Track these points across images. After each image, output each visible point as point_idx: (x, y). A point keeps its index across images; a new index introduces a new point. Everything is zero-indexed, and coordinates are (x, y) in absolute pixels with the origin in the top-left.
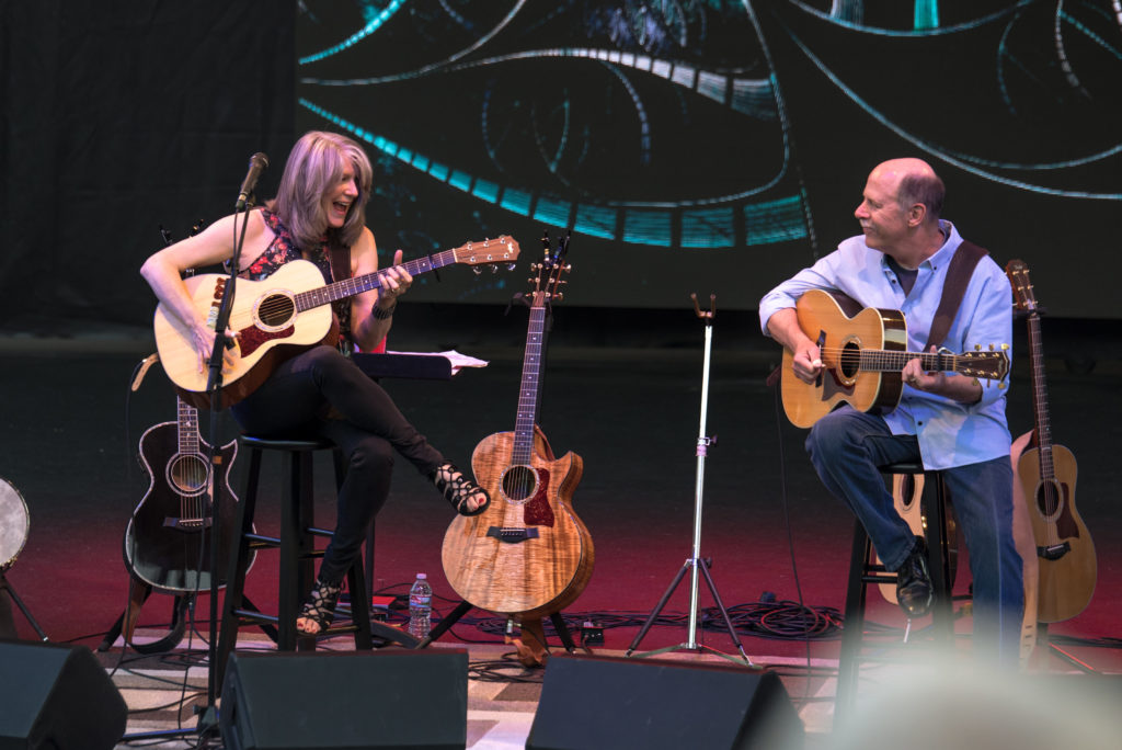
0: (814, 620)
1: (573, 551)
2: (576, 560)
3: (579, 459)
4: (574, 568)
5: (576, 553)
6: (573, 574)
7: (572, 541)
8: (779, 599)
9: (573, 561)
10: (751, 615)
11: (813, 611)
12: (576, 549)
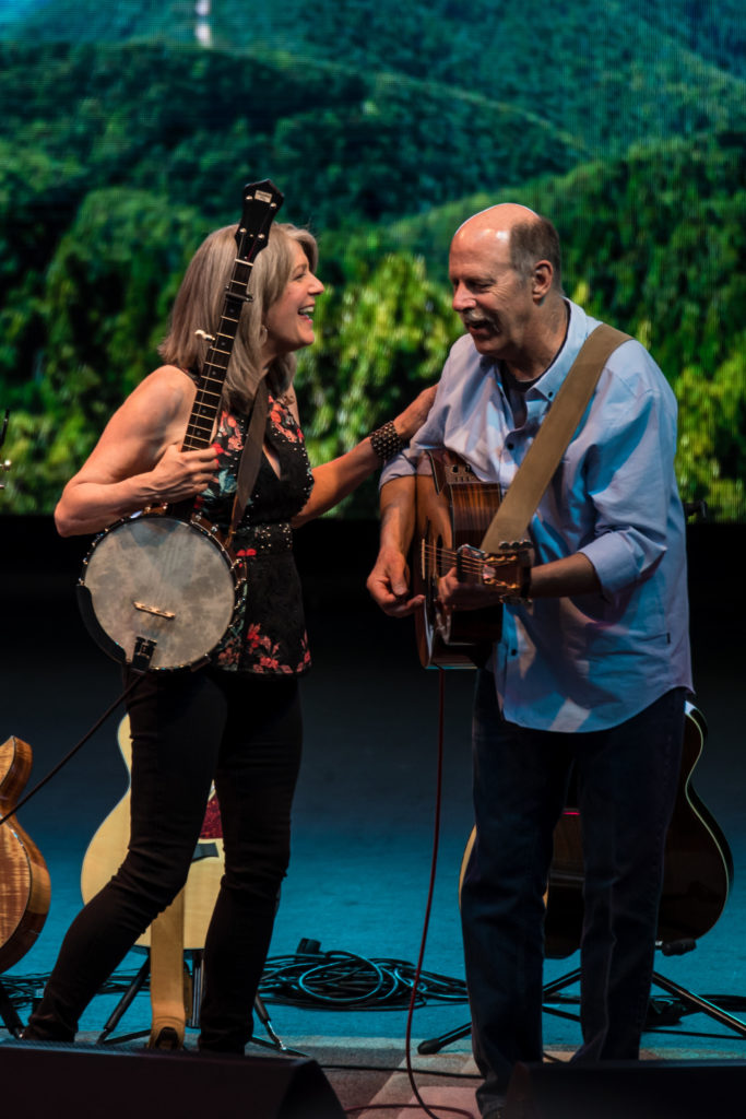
0: (377, 978)
1: (18, 885)
2: (23, 897)
3: (27, 747)
4: (20, 910)
5: (22, 887)
6: (18, 919)
7: (17, 870)
8: (325, 948)
9: (19, 900)
10: (284, 973)
11: (376, 966)
12: (22, 880)
